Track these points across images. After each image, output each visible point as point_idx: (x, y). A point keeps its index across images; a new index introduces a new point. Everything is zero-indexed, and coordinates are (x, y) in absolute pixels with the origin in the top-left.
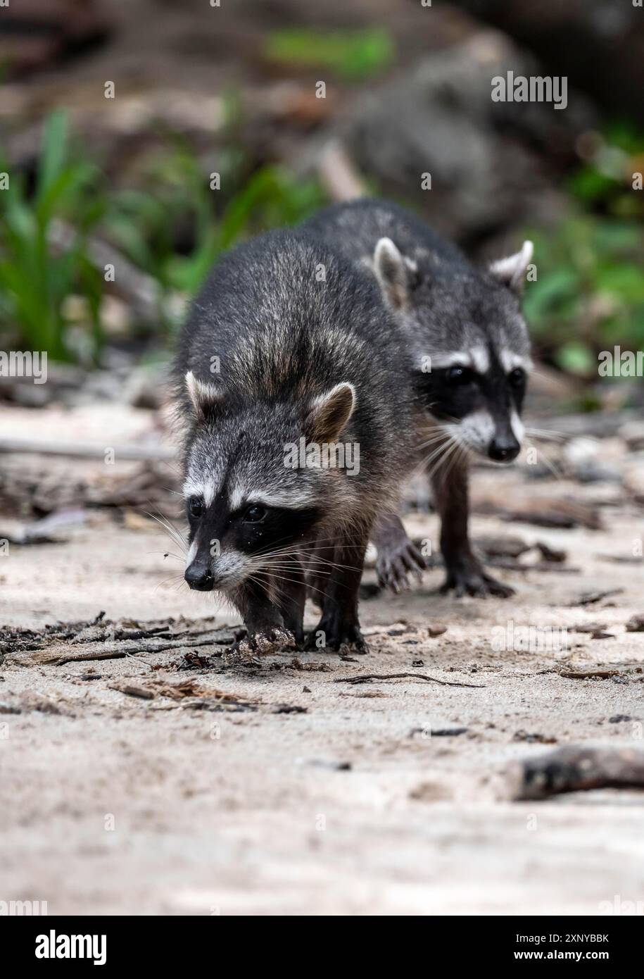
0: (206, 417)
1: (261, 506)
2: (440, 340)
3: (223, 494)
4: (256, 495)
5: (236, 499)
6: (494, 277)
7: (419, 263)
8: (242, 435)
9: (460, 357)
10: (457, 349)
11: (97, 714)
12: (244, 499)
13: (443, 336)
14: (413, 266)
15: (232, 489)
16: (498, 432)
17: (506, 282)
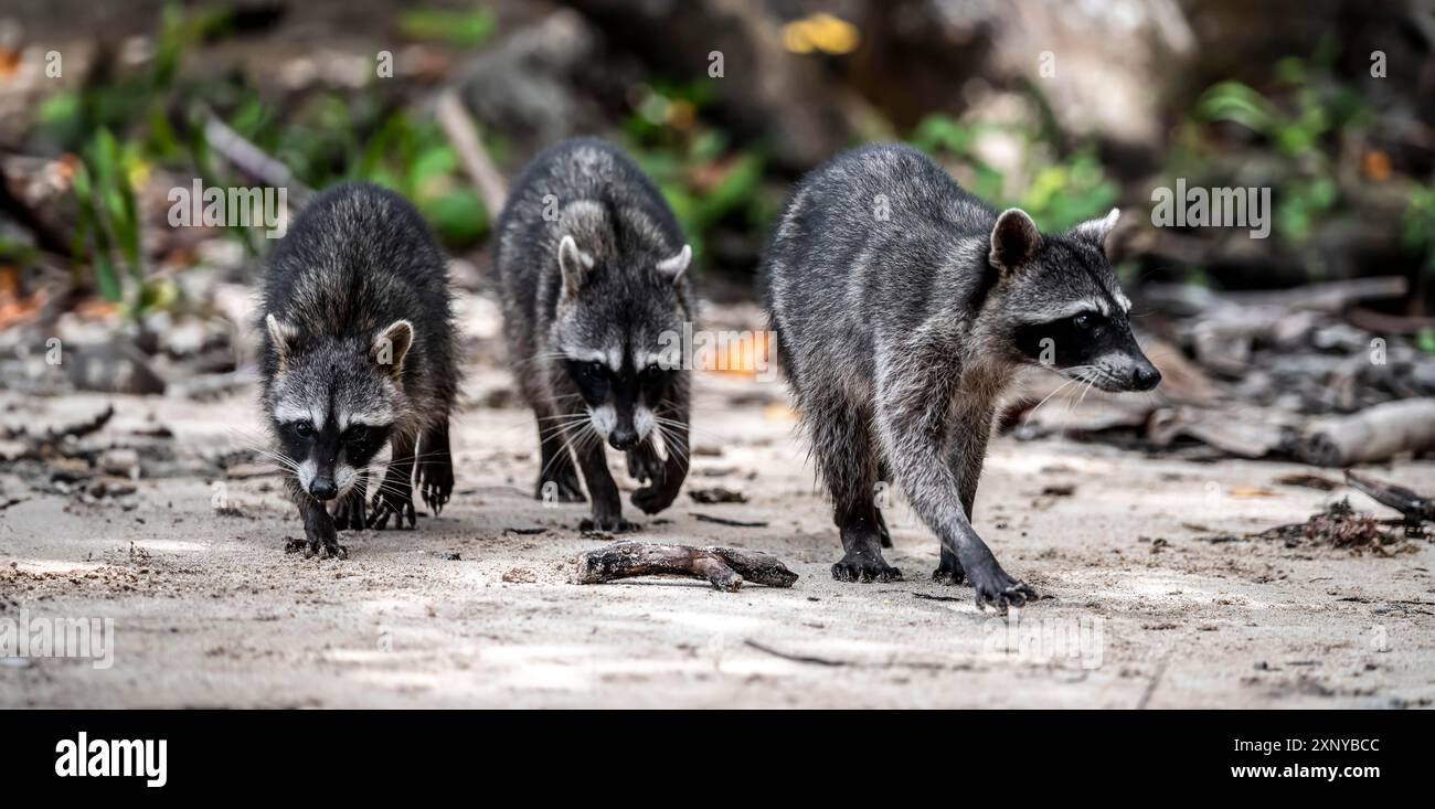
0: (293, 350)
1: (361, 427)
2: (588, 338)
3: (331, 419)
4: (358, 418)
5: (343, 422)
6: (659, 274)
7: (597, 260)
8: (333, 367)
9: (599, 355)
10: (599, 348)
11: (271, 517)
12: (348, 421)
13: (590, 335)
14: (589, 262)
15: (338, 415)
16: (618, 427)
17: (669, 278)
